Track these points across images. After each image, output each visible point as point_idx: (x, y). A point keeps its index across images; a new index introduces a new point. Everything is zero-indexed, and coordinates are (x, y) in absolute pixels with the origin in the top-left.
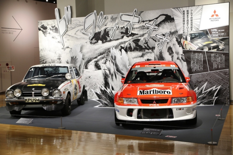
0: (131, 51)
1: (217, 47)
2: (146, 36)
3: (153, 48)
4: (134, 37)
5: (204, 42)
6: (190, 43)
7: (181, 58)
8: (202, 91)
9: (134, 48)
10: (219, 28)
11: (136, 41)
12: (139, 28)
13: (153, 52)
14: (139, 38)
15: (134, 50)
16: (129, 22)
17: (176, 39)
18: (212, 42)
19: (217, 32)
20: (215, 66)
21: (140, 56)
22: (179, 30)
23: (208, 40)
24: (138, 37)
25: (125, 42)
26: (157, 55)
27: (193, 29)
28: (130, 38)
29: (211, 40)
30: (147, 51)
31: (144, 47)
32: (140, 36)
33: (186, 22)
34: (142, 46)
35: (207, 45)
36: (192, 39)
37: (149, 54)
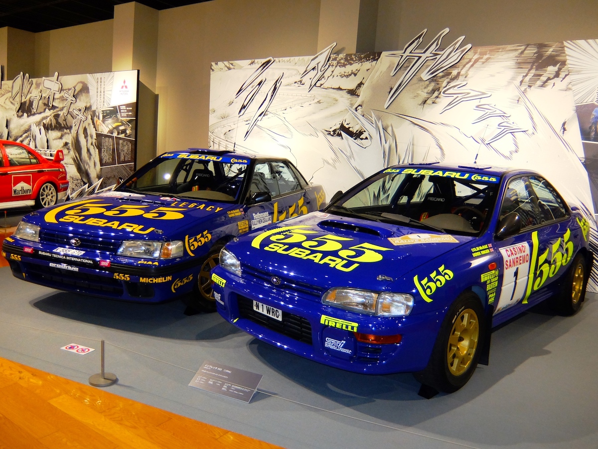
0: (51, 130)
1: (124, 131)
2: (65, 111)
3: (70, 128)
4: (55, 111)
5: (114, 123)
6: (102, 123)
7: (94, 144)
8: (94, 189)
9: (54, 126)
10: (127, 105)
11: (57, 116)
12: (59, 99)
13: (71, 133)
14: (59, 113)
15: (54, 130)
16: (50, 89)
17: (90, 117)
18: (121, 124)
19: (126, 111)
20: (122, 158)
21: (60, 137)
22: (93, 104)
23: (117, 121)
24: (58, 111)
25: (46, 118)
26: (74, 138)
27: (105, 104)
28: (52, 111)
29: (120, 121)
30: (65, 131)
31: (63, 125)
32: (60, 111)
33: (99, 94)
34: (61, 124)
35: (117, 128)
36: (104, 117)
37: (67, 135)
